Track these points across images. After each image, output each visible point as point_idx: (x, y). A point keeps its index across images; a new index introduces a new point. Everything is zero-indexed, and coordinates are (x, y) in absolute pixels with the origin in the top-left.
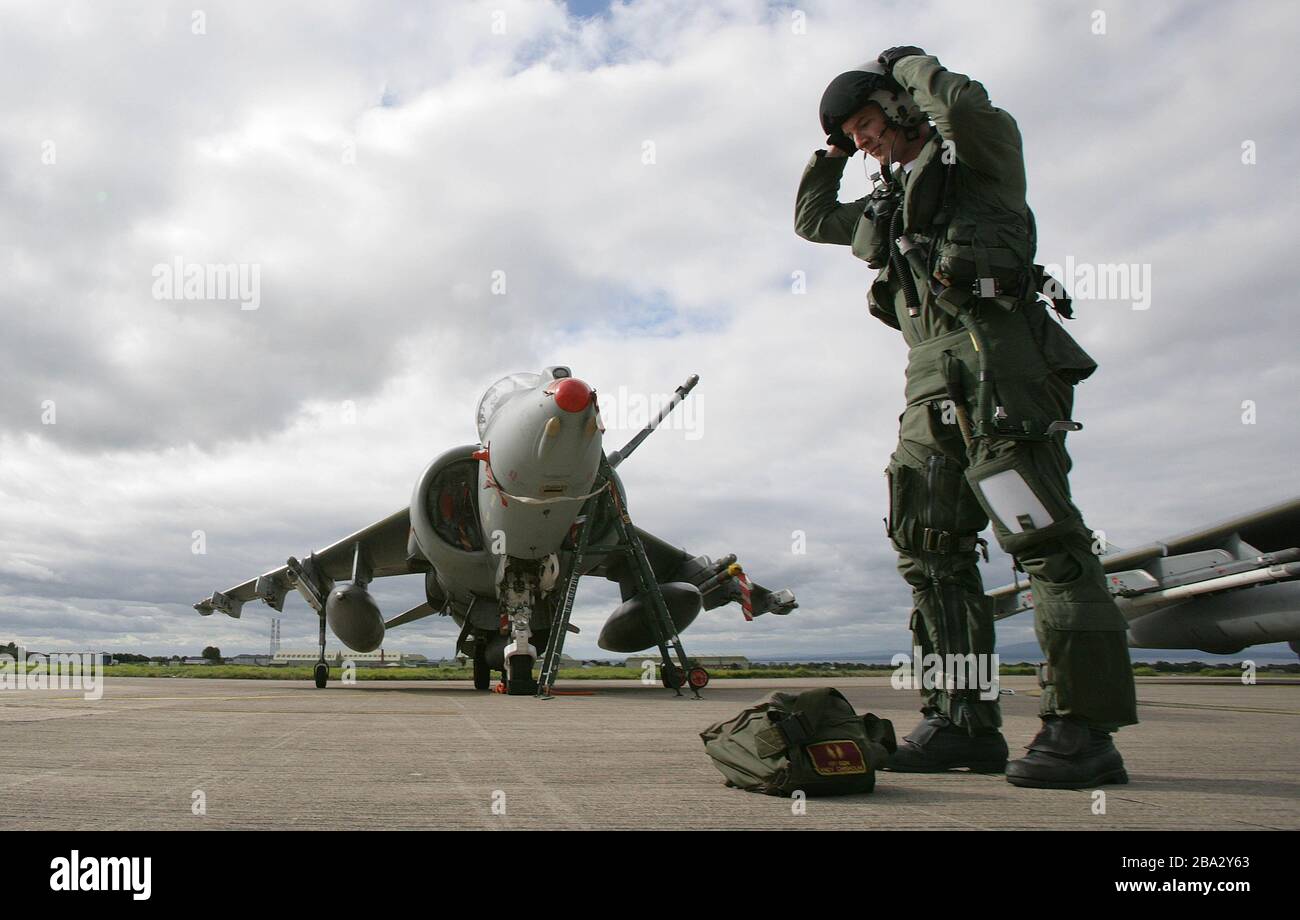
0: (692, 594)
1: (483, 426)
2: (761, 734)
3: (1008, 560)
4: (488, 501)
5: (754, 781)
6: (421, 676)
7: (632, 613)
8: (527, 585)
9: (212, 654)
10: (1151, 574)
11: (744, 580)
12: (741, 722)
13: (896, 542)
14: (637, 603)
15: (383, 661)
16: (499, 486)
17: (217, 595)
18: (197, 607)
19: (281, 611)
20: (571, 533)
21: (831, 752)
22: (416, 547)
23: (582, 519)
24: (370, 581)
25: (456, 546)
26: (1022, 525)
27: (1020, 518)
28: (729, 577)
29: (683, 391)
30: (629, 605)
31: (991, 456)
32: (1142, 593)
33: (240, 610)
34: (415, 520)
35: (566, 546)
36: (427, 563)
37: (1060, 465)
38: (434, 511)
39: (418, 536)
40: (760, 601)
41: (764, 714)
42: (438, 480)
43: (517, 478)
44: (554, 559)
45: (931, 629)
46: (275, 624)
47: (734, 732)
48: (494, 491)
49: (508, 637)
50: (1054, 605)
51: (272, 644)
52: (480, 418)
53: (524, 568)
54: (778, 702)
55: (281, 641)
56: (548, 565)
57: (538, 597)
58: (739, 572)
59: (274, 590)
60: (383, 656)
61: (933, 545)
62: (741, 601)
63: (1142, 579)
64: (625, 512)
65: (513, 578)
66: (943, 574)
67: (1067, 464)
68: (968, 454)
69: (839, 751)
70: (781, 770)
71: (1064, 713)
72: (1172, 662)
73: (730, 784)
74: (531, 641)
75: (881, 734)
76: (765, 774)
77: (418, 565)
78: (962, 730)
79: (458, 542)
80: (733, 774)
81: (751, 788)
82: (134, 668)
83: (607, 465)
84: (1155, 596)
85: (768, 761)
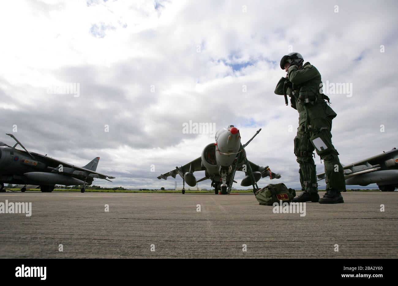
0: (259, 174)
1: (216, 139)
2: (267, 192)
3: (319, 157)
4: (217, 154)
5: (265, 203)
6: (205, 192)
7: (247, 178)
8: (225, 172)
9: (163, 189)
10: (351, 170)
11: (270, 171)
12: (263, 191)
13: (295, 154)
14: (249, 176)
15: (198, 190)
16: (219, 150)
17: (162, 175)
18: (157, 178)
19: (175, 178)
20: (235, 161)
21: (281, 196)
22: (203, 164)
23: (237, 158)
24: (194, 172)
25: (211, 164)
26: (321, 149)
27: (321, 148)
28: (267, 170)
29: (258, 132)
30: (247, 176)
31: (315, 135)
32: (349, 174)
33: (167, 178)
34: (202, 159)
35: (234, 164)
36: (205, 168)
37: (329, 136)
38: (206, 157)
39: (203, 162)
40: (273, 176)
41: (267, 189)
42: (207, 150)
43: (223, 149)
44: (231, 166)
45: (303, 172)
46: (176, 182)
47: (261, 193)
48: (218, 151)
49: (222, 183)
50: (329, 166)
51: (175, 187)
52: (216, 137)
53: (225, 169)
54: (271, 186)
55: (177, 186)
56: (230, 168)
57: (228, 175)
58: (269, 169)
59: (174, 174)
60: (198, 189)
61: (303, 155)
62: (270, 176)
63: (349, 171)
64: (246, 157)
65: (222, 171)
66: (304, 160)
67: (331, 136)
68: (310, 135)
69: (283, 196)
70: (271, 200)
71: (331, 188)
72: (354, 189)
73: (260, 204)
74: (226, 183)
75: (293, 192)
76: (267, 201)
77: (203, 168)
78: (308, 193)
79: (211, 163)
80: (261, 202)
81: (264, 204)
82: (146, 191)
83: (242, 147)
84: (352, 174)
85: (268, 198)
